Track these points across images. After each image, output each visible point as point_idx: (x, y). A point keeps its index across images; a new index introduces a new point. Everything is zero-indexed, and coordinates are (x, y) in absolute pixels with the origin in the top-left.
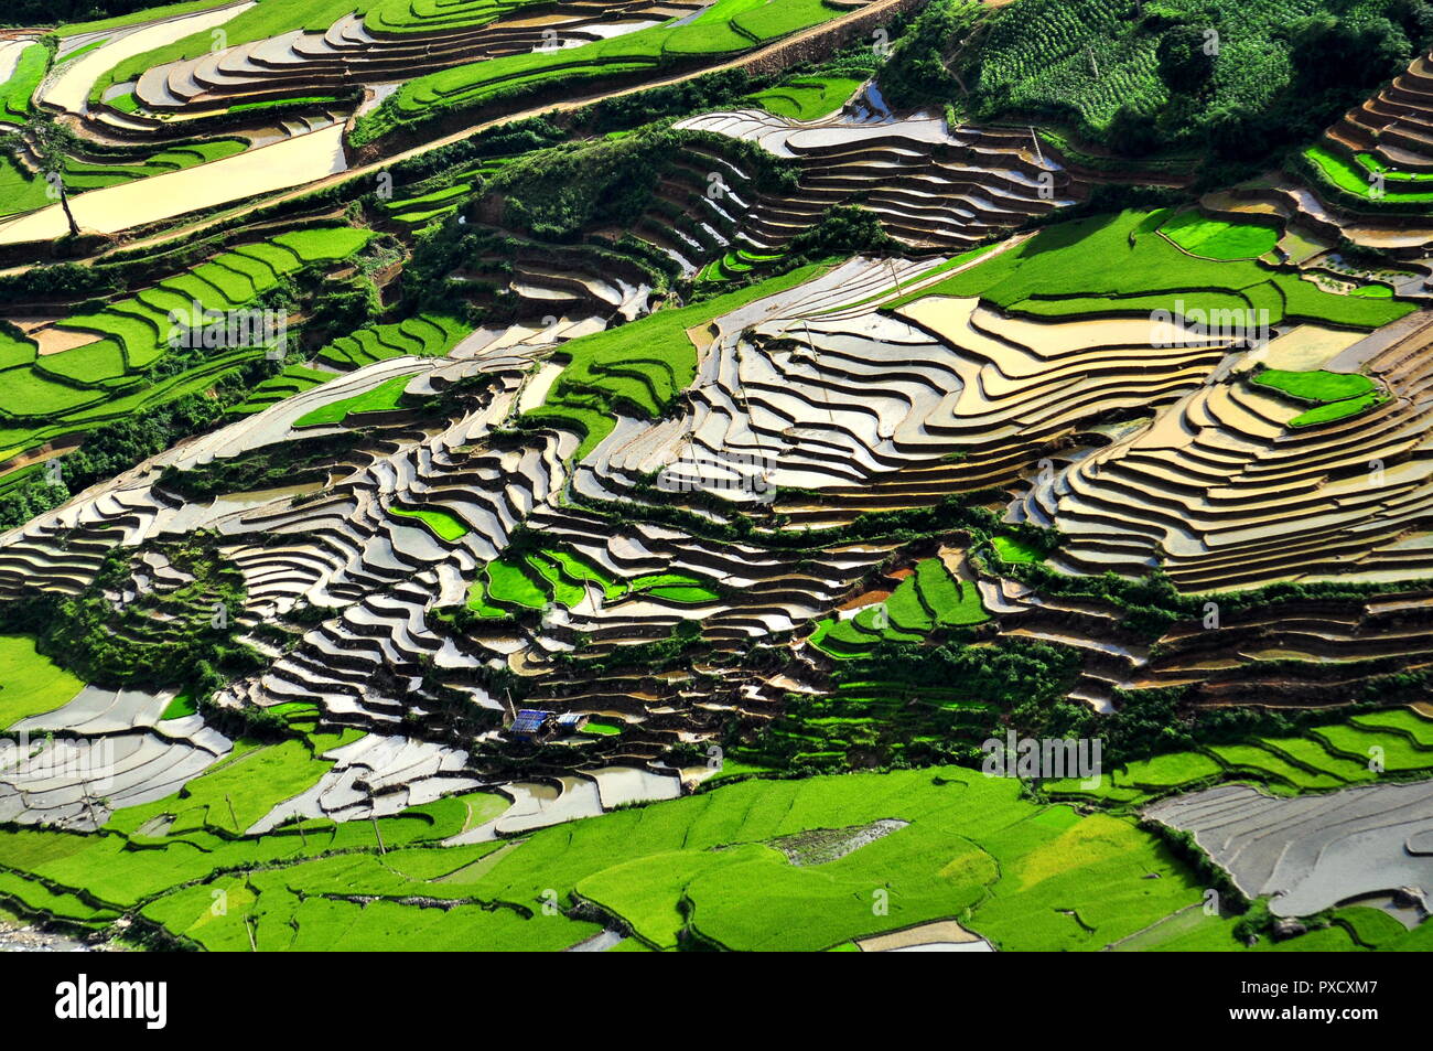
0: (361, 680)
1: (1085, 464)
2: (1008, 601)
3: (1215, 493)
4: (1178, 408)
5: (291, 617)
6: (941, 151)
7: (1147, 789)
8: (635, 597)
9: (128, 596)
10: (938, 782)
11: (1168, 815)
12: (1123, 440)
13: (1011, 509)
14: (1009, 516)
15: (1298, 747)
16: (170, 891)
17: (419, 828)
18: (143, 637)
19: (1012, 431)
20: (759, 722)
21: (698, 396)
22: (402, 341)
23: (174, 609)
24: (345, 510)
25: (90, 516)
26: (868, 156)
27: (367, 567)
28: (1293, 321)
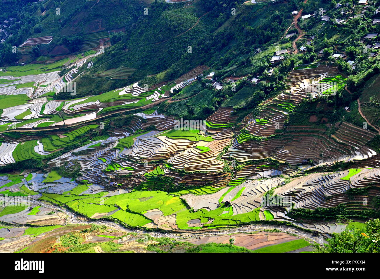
0: (93, 178)
1: (176, 156)
2: (167, 172)
3: (191, 160)
4: (187, 150)
5: (86, 170)
6: (163, 119)
7: (181, 194)
8: (125, 169)
9: (67, 167)
10: (158, 192)
11: (183, 197)
12: (181, 153)
13: (168, 161)
14: (168, 162)
15: (198, 190)
16: (69, 202)
17: (98, 195)
18: (69, 172)
19: (169, 152)
20: (138, 185)
21: (133, 146)
22: (101, 138)
23: (73, 168)
24: (92, 158)
25: (64, 157)
26: (155, 119)
27: (95, 165)
28: (201, 140)
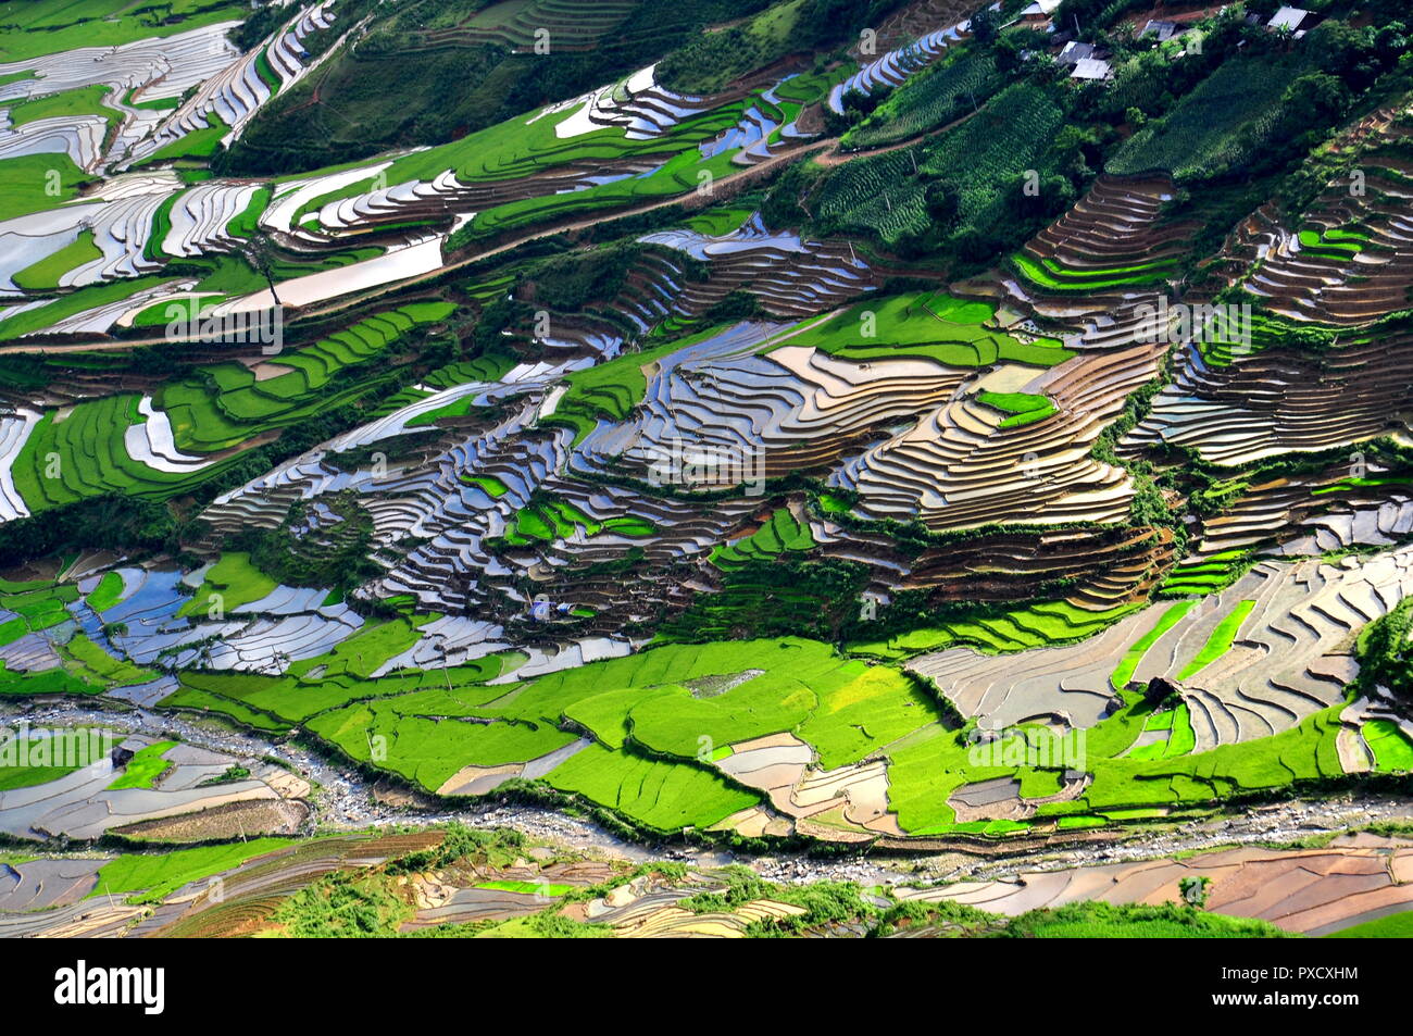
0: (441, 582)
1: (875, 451)
2: (828, 535)
3: (953, 469)
4: (932, 416)
5: (401, 543)
6: (796, 255)
7: (908, 651)
8: (605, 532)
9: (304, 530)
10: (784, 646)
11: (921, 668)
12: (899, 437)
13: (831, 477)
14: (830, 483)
15: (1000, 626)
16: (323, 712)
17: (472, 674)
18: (312, 555)
19: (832, 430)
20: (677, 609)
21: (645, 408)
22: (472, 372)
23: (332, 537)
24: (432, 477)
25: (282, 481)
26: (752, 259)
27: (446, 513)
28: (1003, 362)
